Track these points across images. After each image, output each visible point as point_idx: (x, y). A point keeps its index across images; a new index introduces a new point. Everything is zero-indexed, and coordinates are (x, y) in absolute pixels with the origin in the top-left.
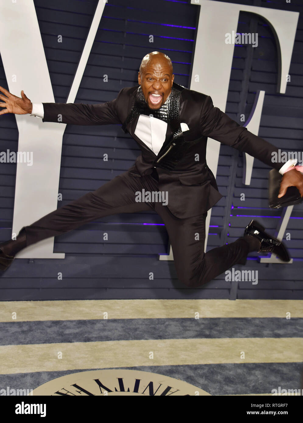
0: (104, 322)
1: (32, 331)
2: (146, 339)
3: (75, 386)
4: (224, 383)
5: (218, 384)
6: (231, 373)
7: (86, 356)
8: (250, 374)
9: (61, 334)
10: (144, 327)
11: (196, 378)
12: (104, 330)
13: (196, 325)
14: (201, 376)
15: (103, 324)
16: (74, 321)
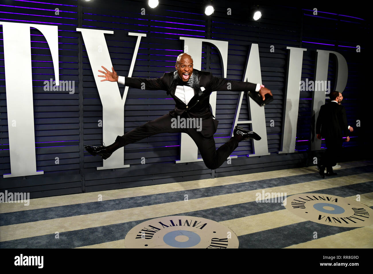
0: (155, 195)
1: (121, 203)
2: (178, 201)
3: (150, 226)
4: (221, 216)
5: (219, 217)
6: (223, 211)
7: (151, 212)
8: (232, 210)
9: (136, 203)
10: (175, 196)
11: (208, 216)
12: (156, 199)
13: (200, 192)
14: (210, 214)
15: (155, 196)
16: (140, 196)
